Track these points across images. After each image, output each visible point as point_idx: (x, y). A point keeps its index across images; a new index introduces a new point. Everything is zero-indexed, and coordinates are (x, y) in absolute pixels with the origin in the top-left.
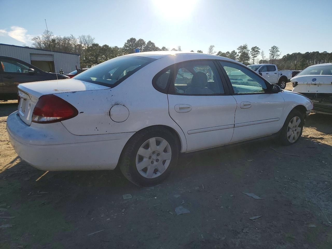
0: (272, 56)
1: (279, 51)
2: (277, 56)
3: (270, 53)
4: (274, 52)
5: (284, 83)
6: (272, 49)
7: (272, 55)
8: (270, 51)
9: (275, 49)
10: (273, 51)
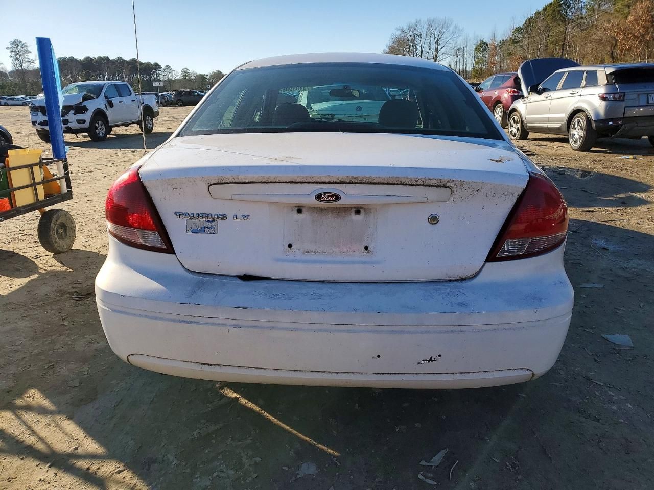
0: (18, 62)
1: (31, 52)
2: (29, 62)
3: (11, 54)
4: (21, 54)
5: (150, 119)
6: (13, 46)
7: (17, 59)
8: (9, 50)
9: (19, 47)
10: (15, 51)
